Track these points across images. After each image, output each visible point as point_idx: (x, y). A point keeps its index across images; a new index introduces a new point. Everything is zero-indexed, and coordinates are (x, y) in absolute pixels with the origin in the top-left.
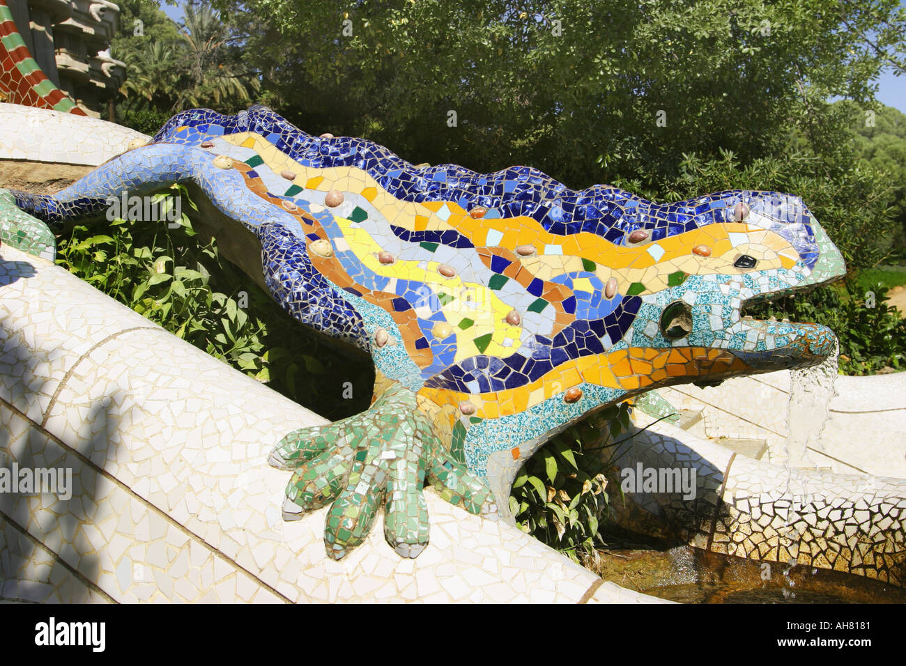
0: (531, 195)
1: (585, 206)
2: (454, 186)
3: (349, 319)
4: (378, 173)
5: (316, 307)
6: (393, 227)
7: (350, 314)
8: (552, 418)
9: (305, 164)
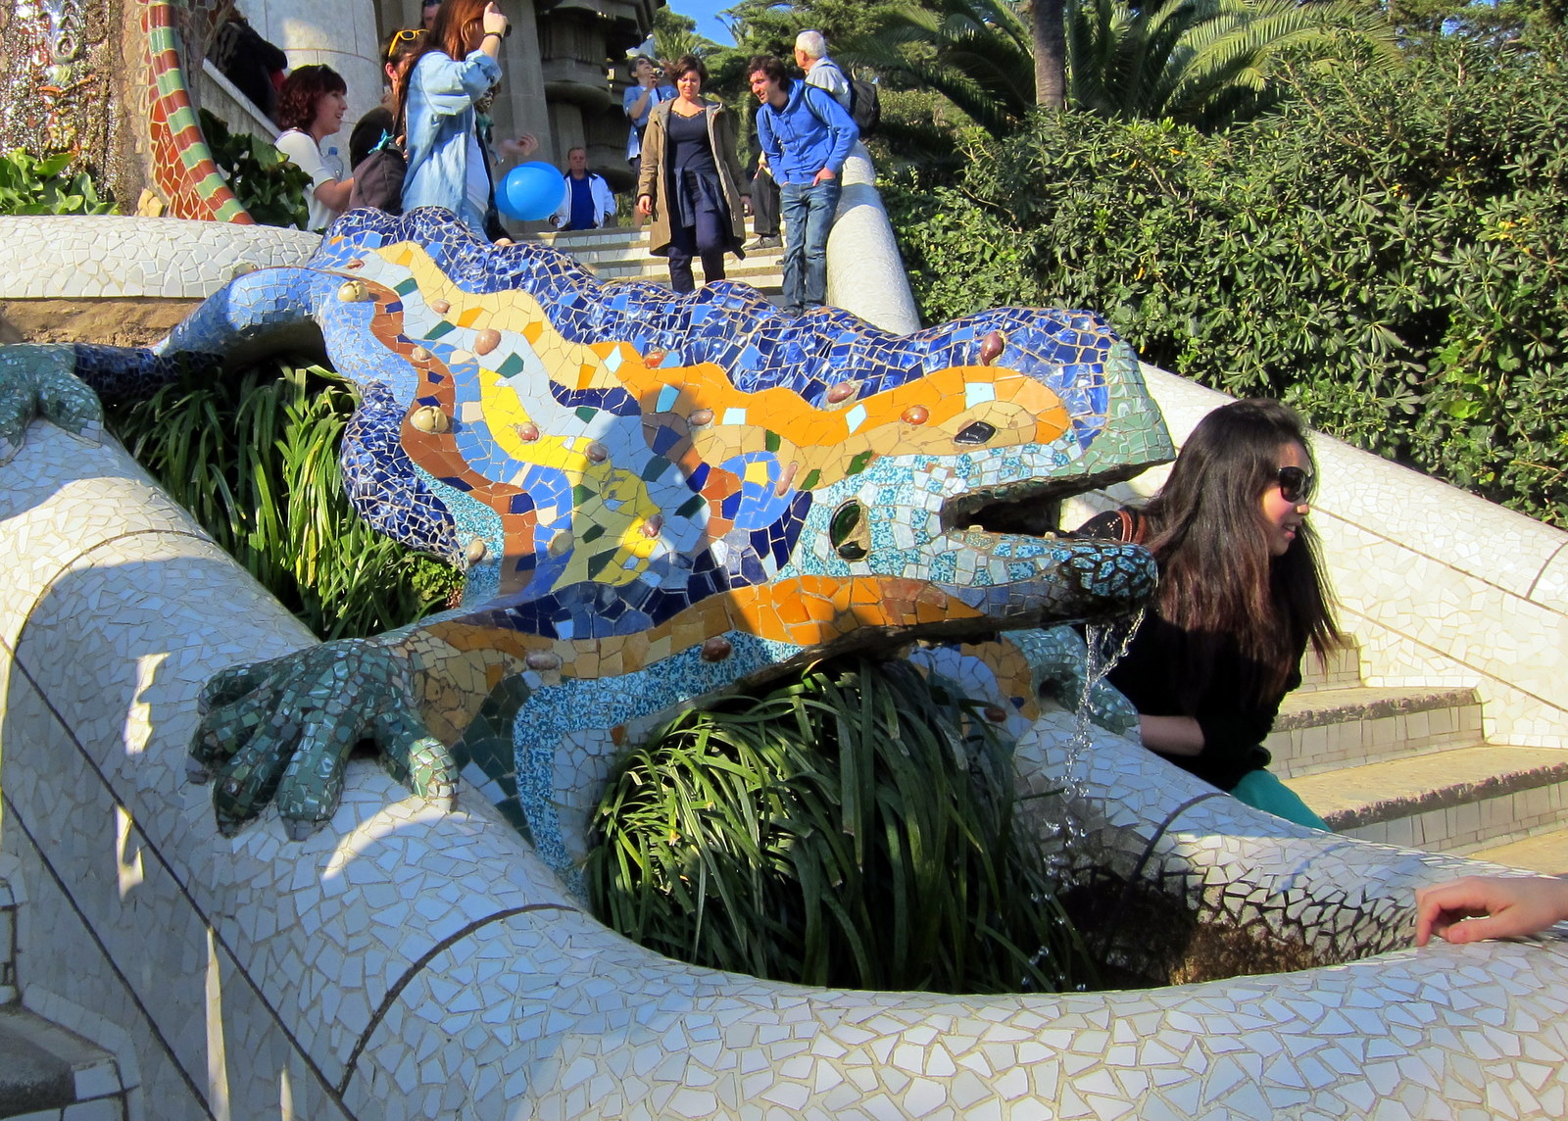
0: (722, 328)
1: (787, 345)
2: (633, 316)
3: (434, 523)
4: (547, 300)
5: (388, 507)
6: (552, 384)
7: (436, 516)
8: (681, 684)
9: (464, 287)
